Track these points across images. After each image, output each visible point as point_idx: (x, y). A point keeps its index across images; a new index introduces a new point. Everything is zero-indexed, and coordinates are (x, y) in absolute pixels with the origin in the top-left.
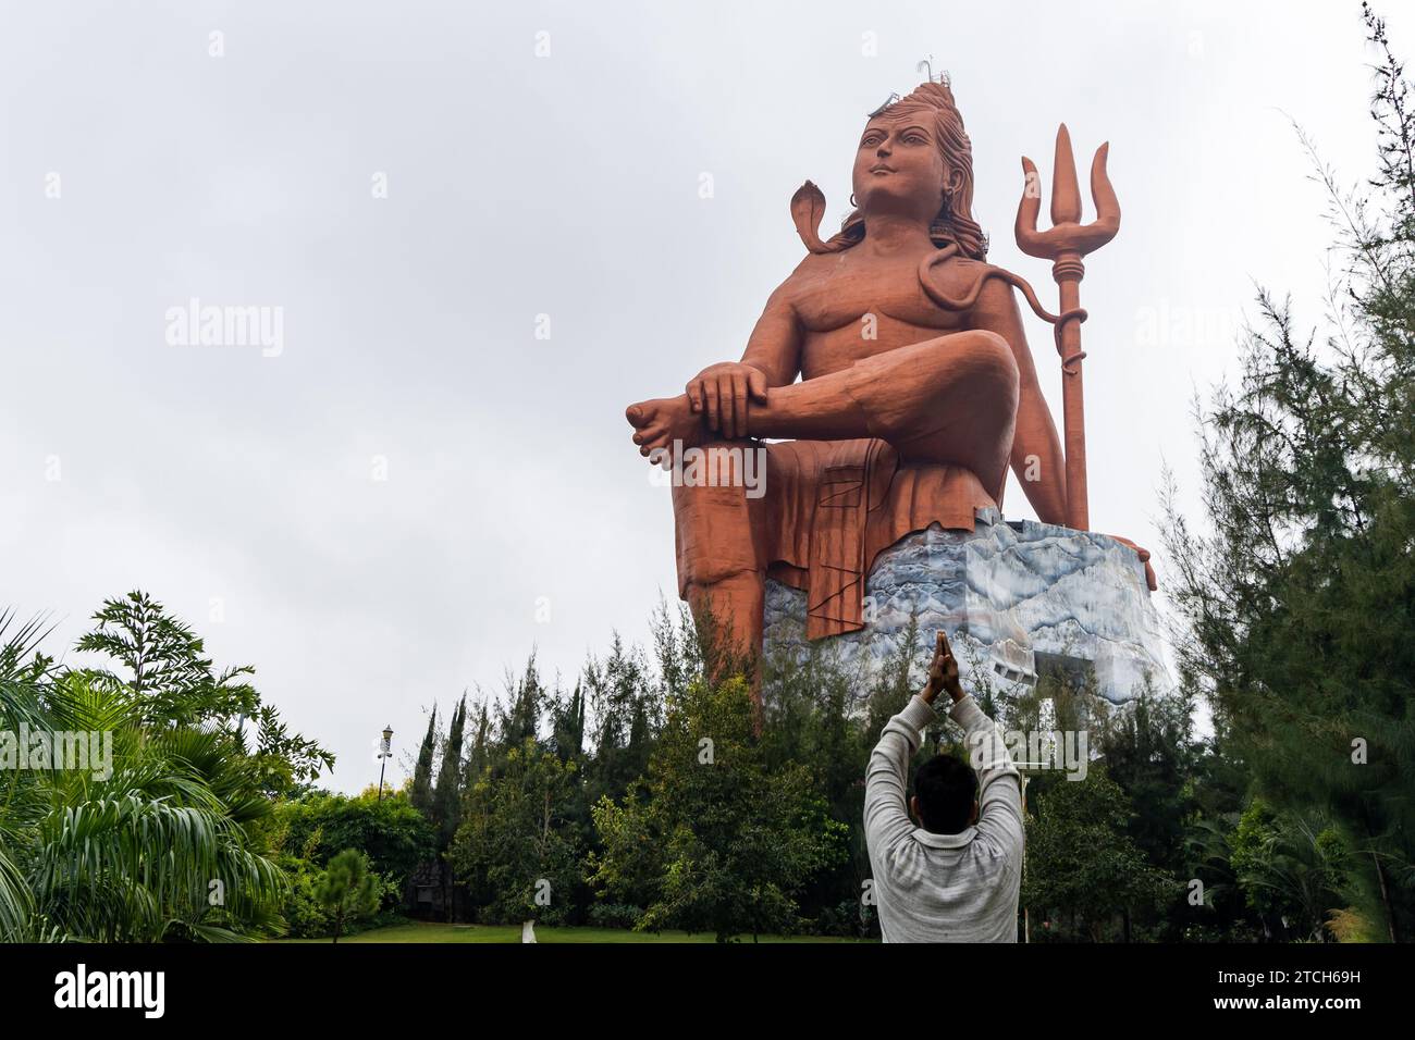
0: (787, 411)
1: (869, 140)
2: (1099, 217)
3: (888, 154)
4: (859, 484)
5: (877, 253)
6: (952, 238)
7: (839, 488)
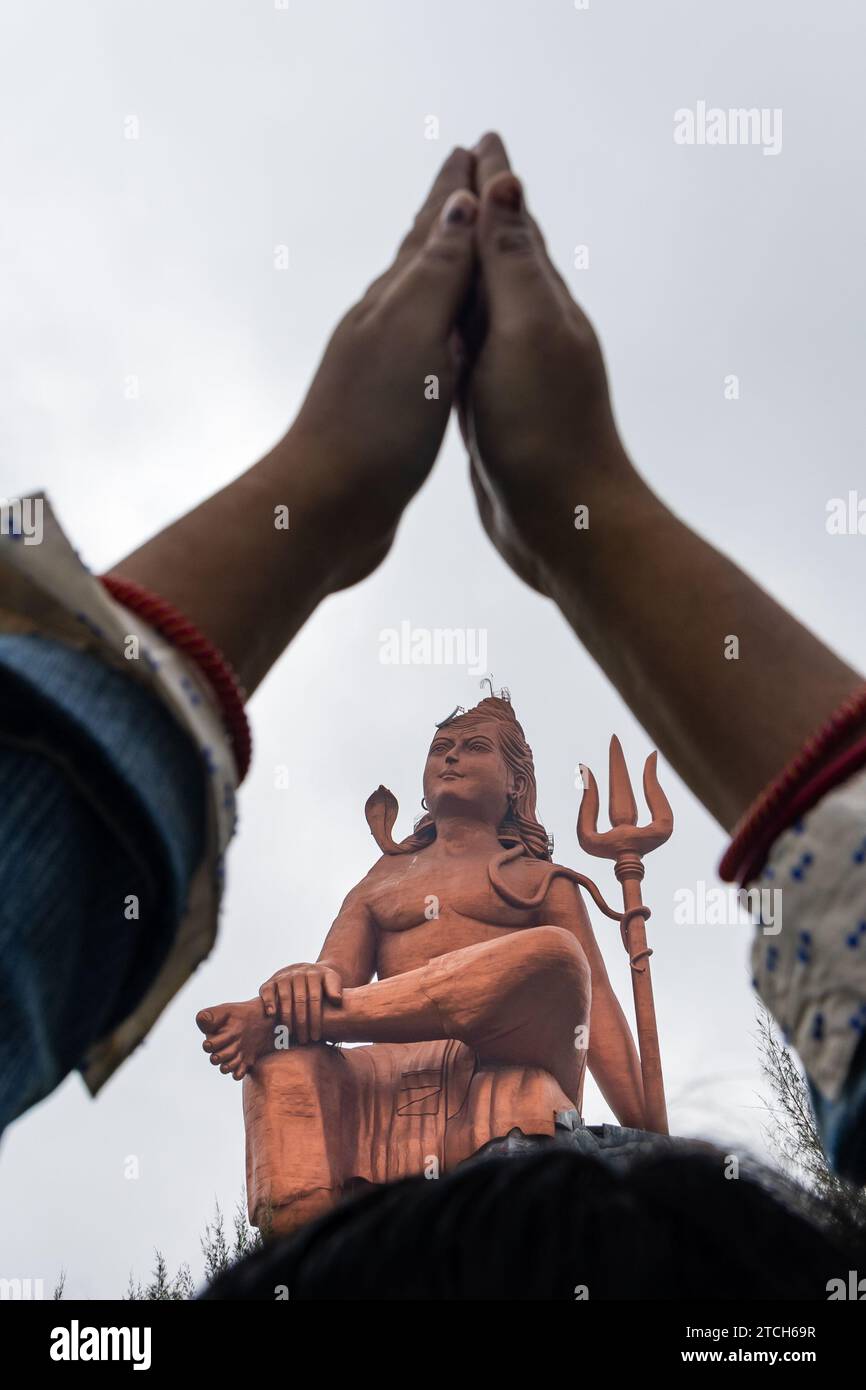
0: (361, 1012)
1: (437, 748)
2: (653, 819)
3: (456, 761)
4: (438, 1088)
5: (448, 853)
6: (518, 839)
7: (416, 1094)
